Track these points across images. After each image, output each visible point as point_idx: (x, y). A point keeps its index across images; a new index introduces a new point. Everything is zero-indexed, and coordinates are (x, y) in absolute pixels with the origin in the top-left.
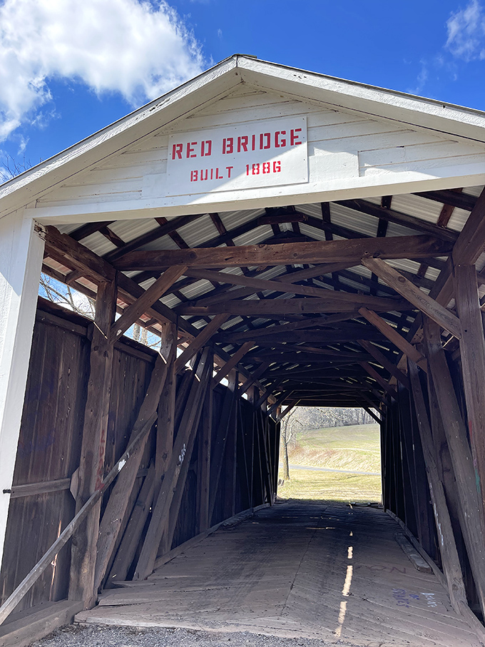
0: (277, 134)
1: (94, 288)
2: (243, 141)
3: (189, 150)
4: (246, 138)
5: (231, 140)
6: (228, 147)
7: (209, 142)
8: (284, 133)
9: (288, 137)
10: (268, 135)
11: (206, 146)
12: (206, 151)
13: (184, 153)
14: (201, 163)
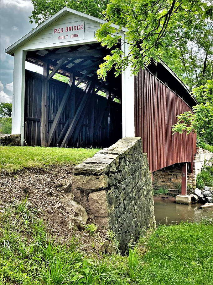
0: (78, 26)
1: (42, 64)
2: (70, 28)
3: (58, 31)
4: (71, 27)
5: (68, 28)
6: (67, 30)
7: (63, 28)
8: (82, 25)
9: (80, 27)
10: (76, 26)
11: (62, 29)
12: (62, 31)
13: (57, 32)
14: (61, 34)
